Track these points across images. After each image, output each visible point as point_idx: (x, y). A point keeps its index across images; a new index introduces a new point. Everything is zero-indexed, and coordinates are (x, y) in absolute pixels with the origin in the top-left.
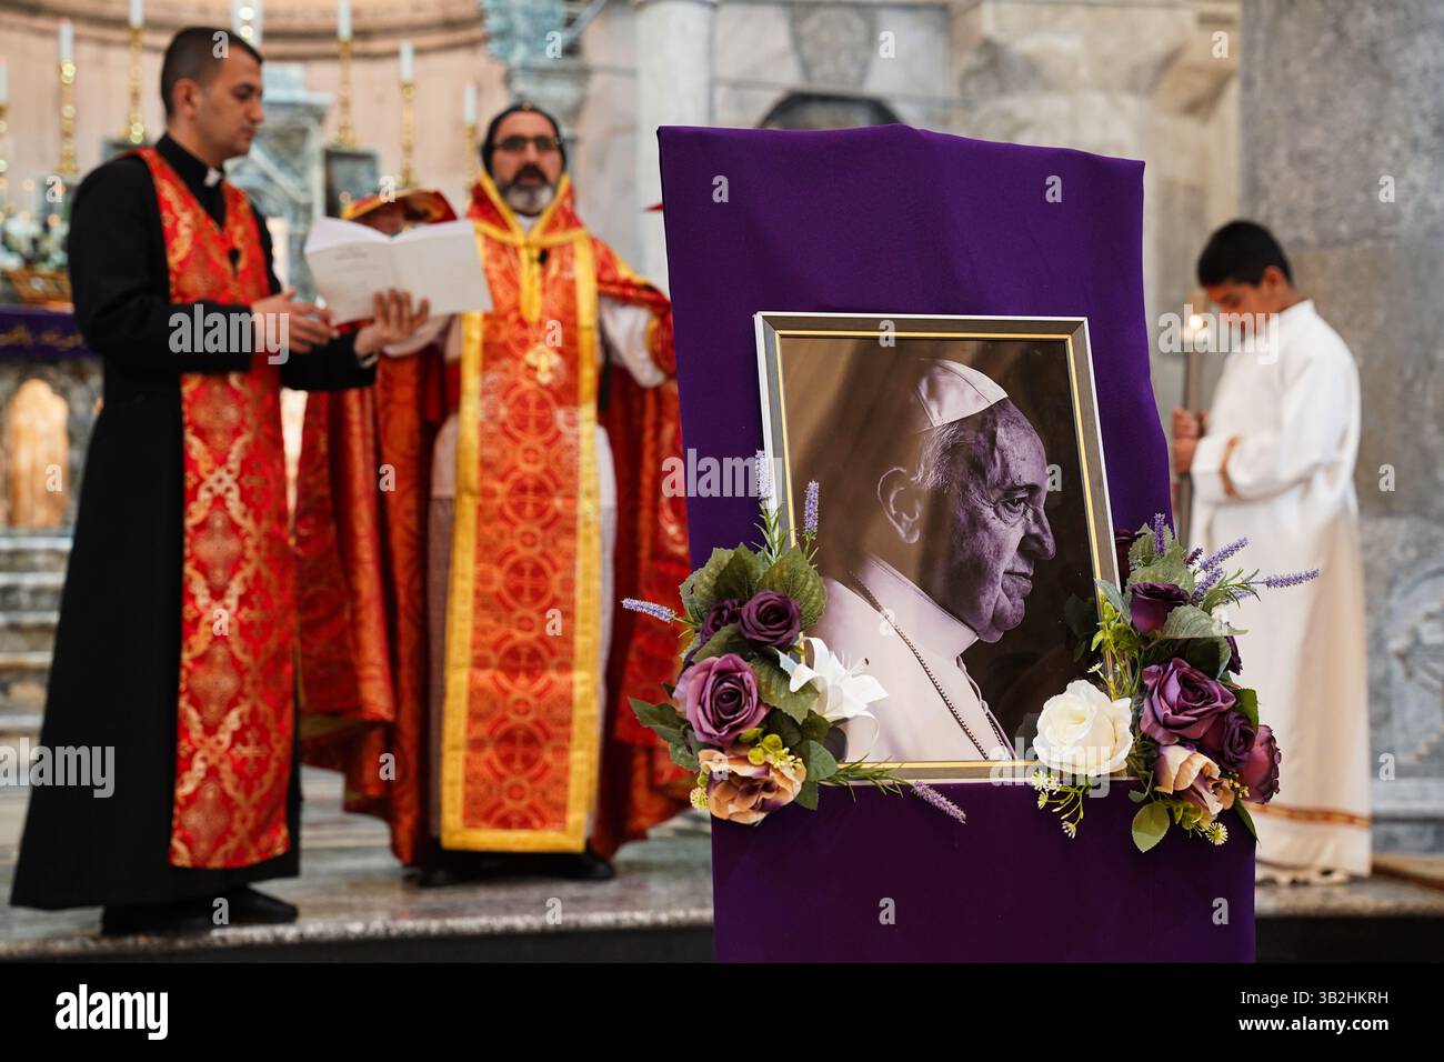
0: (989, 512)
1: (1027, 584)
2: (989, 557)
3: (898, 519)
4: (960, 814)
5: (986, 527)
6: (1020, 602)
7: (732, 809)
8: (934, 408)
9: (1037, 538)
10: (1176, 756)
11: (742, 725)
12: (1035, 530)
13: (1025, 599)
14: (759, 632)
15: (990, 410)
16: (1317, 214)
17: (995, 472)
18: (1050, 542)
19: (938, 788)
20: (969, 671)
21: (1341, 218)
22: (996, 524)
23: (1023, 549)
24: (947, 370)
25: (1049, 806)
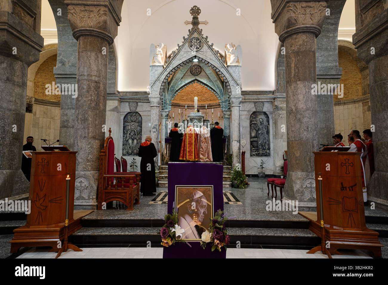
0: (200, 209)
1: (203, 217)
2: (199, 214)
3: (189, 209)
4: (191, 246)
5: (199, 210)
6: (202, 219)
7: (165, 245)
8: (195, 196)
9: (205, 212)
10: (216, 240)
11: (165, 236)
12: (205, 211)
13: (203, 219)
14: (169, 225)
15: (201, 196)
16: (294, 137)
17: (201, 204)
18: (206, 212)
19: (189, 242)
20: (196, 228)
21: (297, 138)
22: (200, 210)
23: (203, 213)
24: (197, 192)
25: (202, 245)
